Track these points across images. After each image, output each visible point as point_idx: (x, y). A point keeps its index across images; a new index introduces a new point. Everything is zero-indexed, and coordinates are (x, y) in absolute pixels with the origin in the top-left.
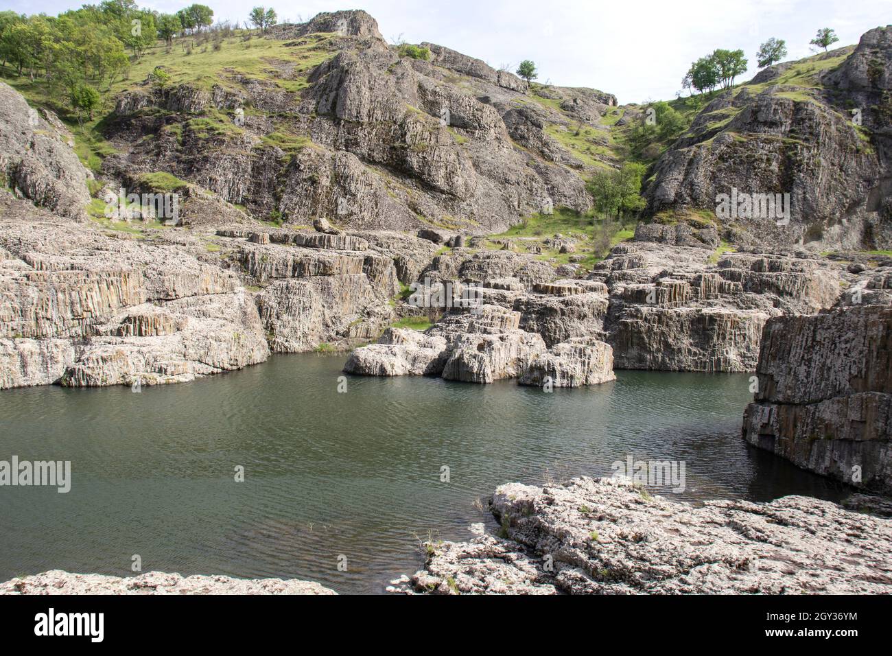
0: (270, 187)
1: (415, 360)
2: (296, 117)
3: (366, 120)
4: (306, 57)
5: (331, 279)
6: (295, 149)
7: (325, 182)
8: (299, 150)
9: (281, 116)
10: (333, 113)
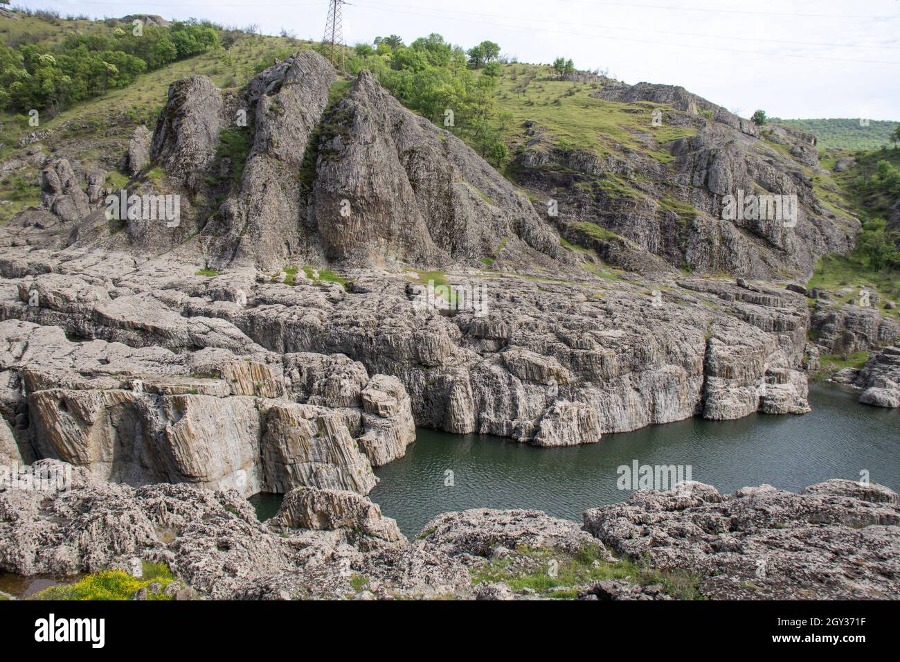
0: (675, 242)
2: (678, 187)
6: (688, 215)
7: (717, 243)
8: (692, 216)
9: (664, 184)
10: (706, 187)
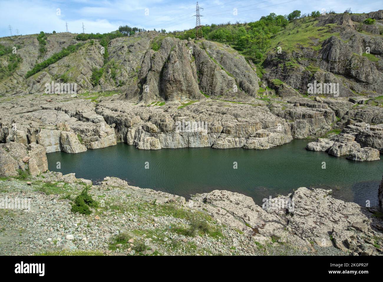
1: (323, 147)
2: (316, 60)
3: (338, 60)
4: (323, 36)
5: (313, 119)
6: (314, 72)
8: (315, 72)
10: (327, 59)
